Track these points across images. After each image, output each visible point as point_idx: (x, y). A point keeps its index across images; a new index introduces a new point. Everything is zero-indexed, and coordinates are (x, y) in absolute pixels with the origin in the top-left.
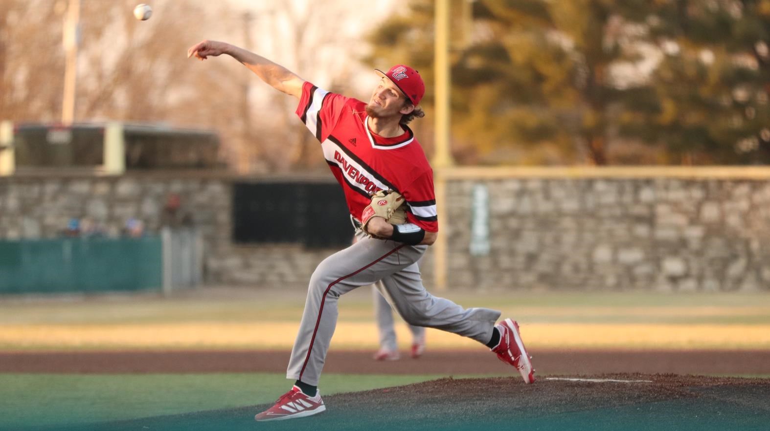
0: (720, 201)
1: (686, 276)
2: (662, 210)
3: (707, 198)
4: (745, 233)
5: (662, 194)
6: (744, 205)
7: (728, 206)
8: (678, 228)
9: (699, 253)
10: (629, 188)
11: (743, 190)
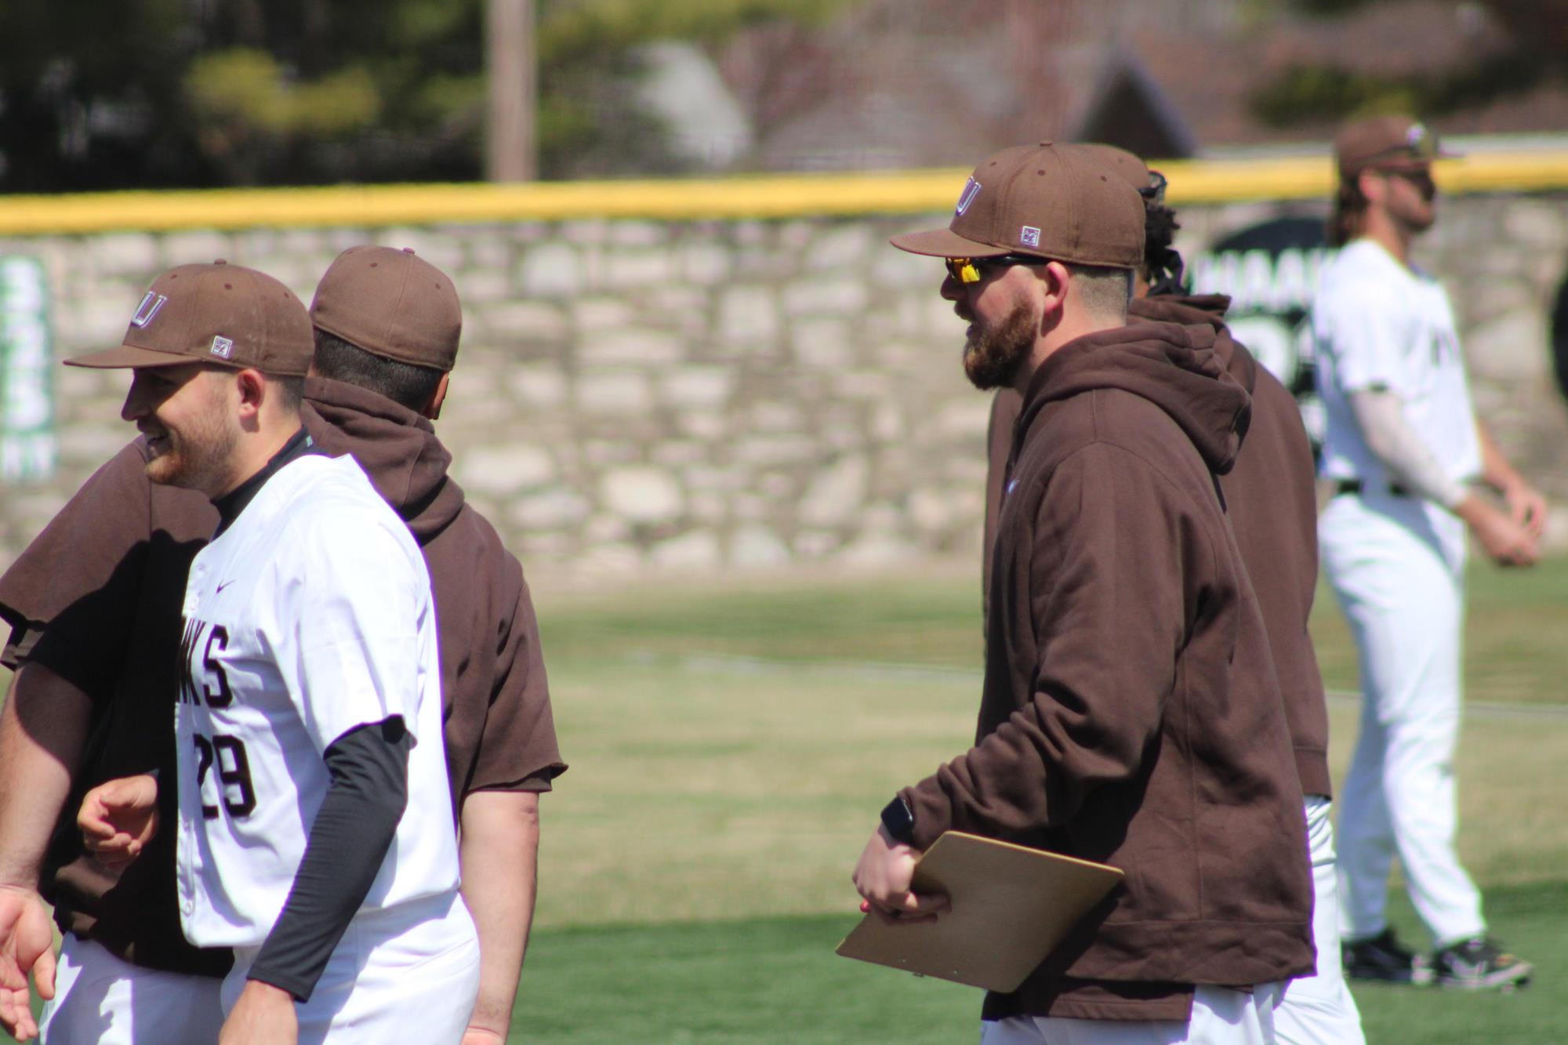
0: (777, 283)
1: (683, 524)
2: (596, 315)
3: (736, 278)
4: (857, 384)
5: (595, 268)
6: (846, 294)
7: (801, 297)
8: (652, 373)
9: (717, 452)
10: (490, 251)
11: (847, 245)
